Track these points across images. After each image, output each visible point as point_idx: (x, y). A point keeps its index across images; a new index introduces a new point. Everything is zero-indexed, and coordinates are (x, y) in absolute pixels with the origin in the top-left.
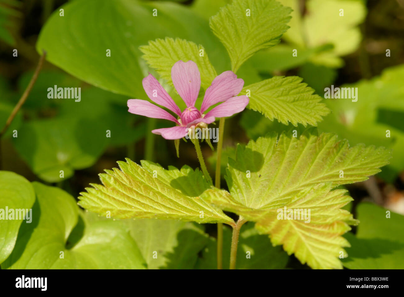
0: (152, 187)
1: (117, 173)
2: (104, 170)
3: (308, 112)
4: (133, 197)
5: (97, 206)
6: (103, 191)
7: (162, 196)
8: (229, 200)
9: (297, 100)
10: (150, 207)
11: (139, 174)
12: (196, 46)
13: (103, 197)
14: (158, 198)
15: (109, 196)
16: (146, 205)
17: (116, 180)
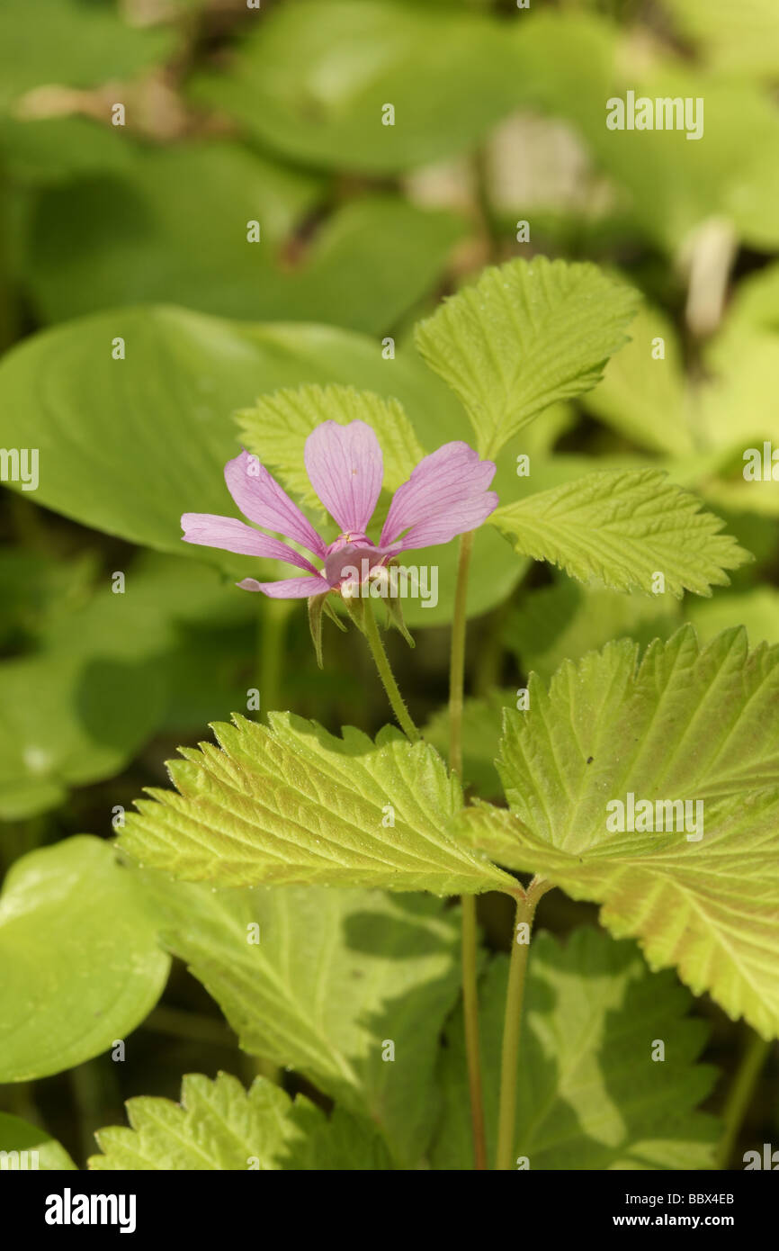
0: (302, 792)
1: (210, 757)
2: (178, 749)
3: (687, 561)
4: (256, 824)
5: (165, 850)
6: (178, 808)
7: (331, 818)
8: (521, 836)
9: (658, 531)
10: (300, 850)
11: (267, 756)
12: (382, 403)
13: (180, 827)
14: (319, 824)
15: (195, 824)
16: (289, 846)
17: (210, 777)
